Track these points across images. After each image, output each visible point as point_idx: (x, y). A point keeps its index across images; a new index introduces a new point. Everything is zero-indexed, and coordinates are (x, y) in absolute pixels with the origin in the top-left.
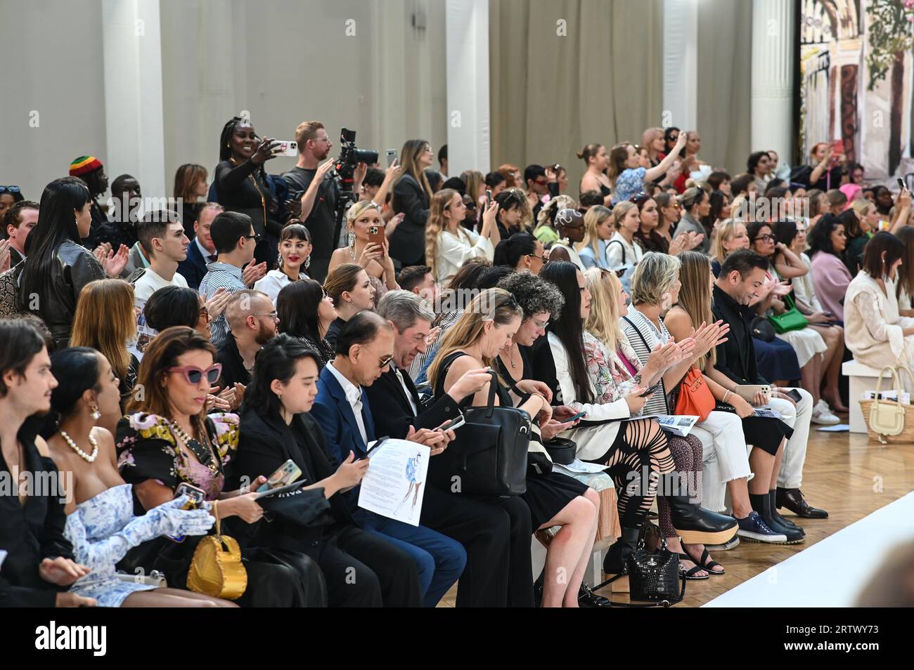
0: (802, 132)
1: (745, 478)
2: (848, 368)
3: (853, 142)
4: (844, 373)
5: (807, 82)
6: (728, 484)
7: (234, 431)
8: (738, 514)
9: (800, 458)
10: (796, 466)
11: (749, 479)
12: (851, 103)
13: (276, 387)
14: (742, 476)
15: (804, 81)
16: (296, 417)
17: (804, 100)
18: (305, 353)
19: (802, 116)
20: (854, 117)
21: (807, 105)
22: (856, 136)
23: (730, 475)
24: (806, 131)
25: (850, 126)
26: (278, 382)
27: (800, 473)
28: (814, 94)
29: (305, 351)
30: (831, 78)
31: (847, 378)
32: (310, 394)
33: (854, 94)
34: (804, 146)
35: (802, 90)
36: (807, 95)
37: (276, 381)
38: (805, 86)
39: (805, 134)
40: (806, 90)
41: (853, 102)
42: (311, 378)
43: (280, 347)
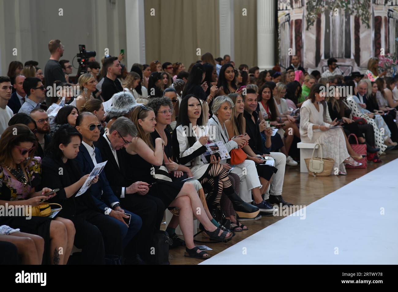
0: (279, 48)
1: (259, 187)
2: (299, 145)
3: (300, 52)
4: (298, 147)
5: (280, 27)
6: (252, 190)
7: (37, 165)
8: (257, 202)
9: (281, 182)
10: (279, 186)
11: (260, 188)
12: (299, 36)
13: (61, 147)
14: (257, 186)
15: (280, 26)
16: (69, 160)
17: (279, 35)
18: (76, 134)
19: (279, 42)
20: (301, 42)
21: (281, 37)
22: (302, 50)
23: (252, 186)
24: (281, 48)
25: (299, 46)
26: (62, 145)
27: (281, 189)
28: (284, 32)
29: (76, 133)
30: (291, 25)
31: (299, 149)
32: (76, 152)
33: (300, 32)
34: (280, 54)
35: (279, 30)
36: (281, 32)
37: (61, 144)
38: (280, 29)
39: (280, 49)
40: (280, 30)
41: (300, 35)
42: (77, 145)
43: (65, 130)
